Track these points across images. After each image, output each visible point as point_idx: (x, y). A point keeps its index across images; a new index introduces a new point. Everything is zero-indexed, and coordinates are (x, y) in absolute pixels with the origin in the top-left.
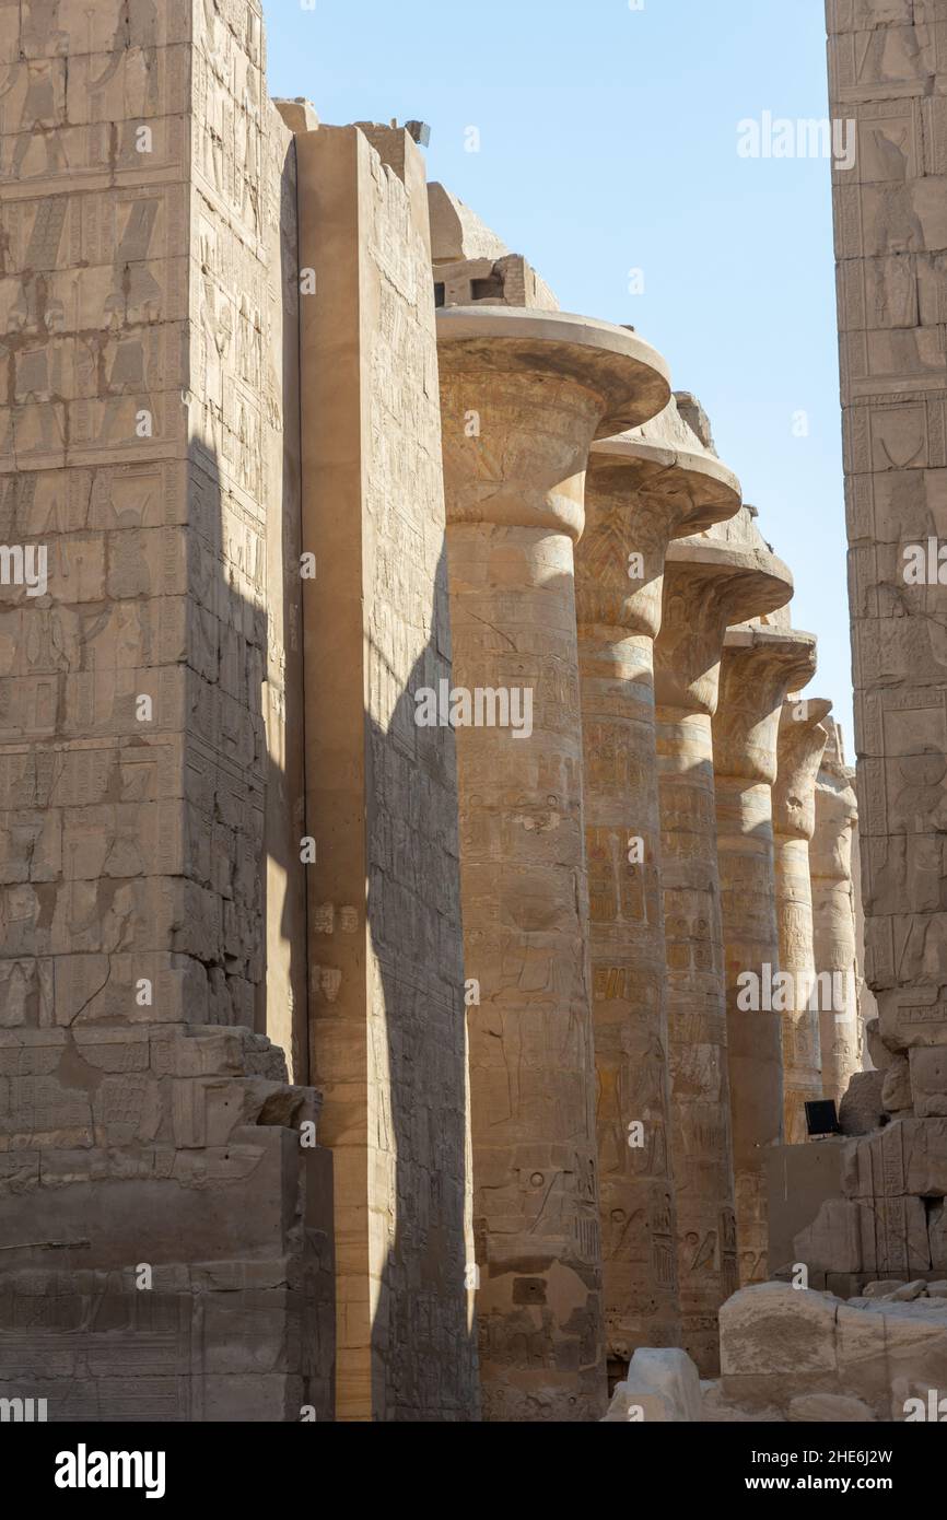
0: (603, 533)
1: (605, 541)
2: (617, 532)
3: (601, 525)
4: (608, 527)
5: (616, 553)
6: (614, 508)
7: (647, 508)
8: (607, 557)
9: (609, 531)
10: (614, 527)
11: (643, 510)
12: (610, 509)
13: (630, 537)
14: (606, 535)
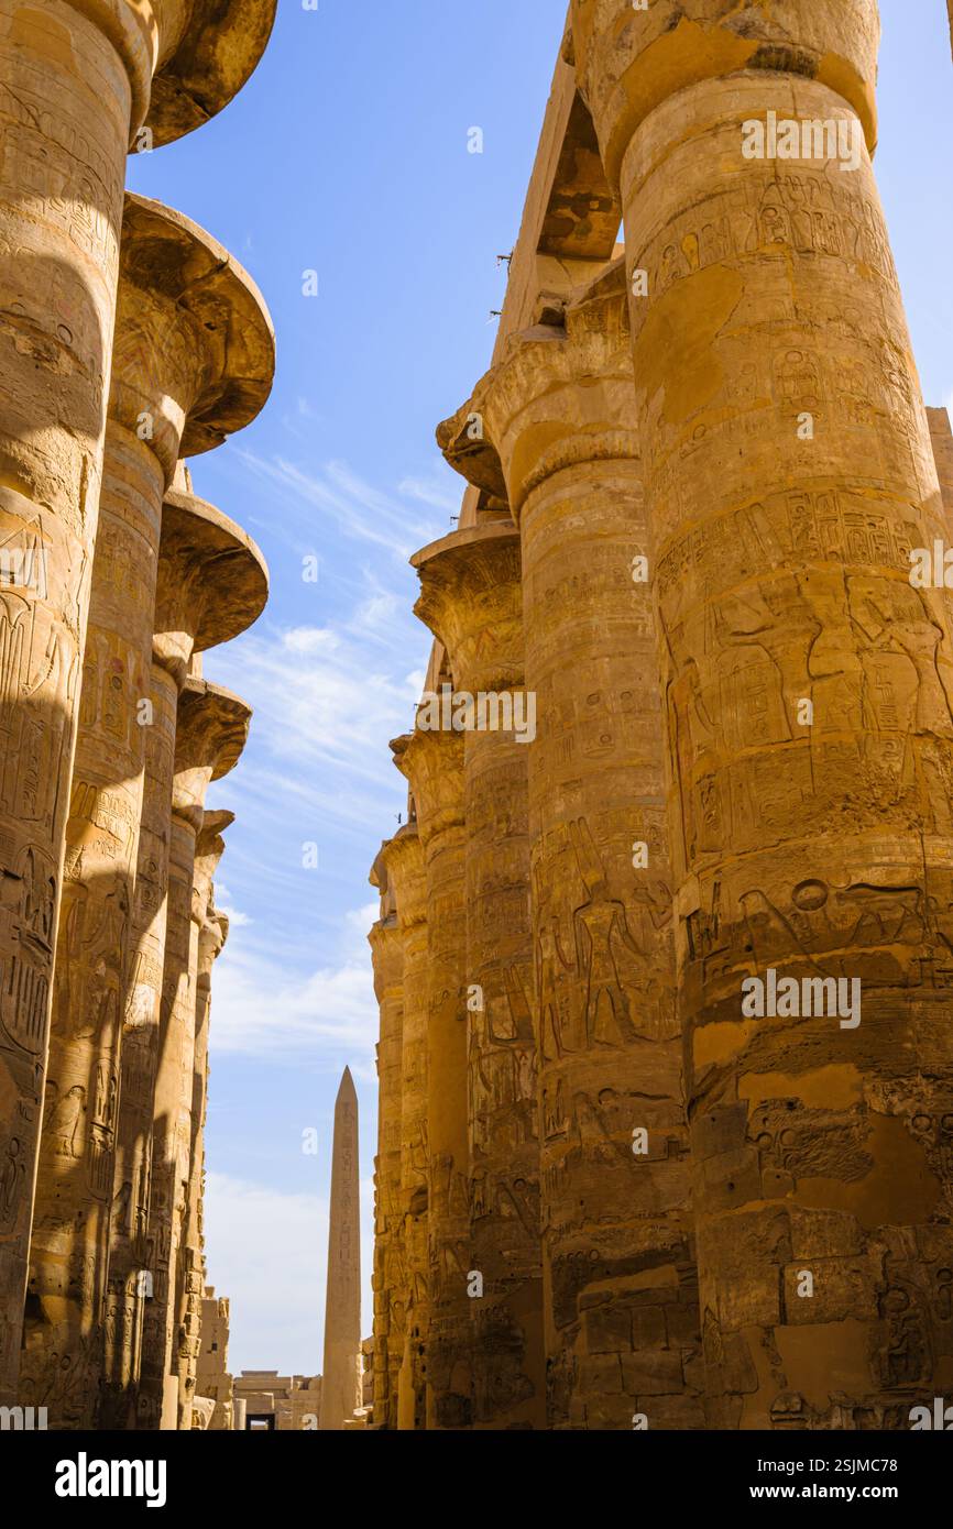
0: (132, 330)
1: (133, 338)
2: (148, 336)
3: (131, 320)
4: (138, 326)
5: (143, 356)
6: (147, 309)
7: (180, 329)
8: (133, 355)
9: (139, 331)
10: (144, 328)
11: (178, 329)
12: (143, 307)
13: (160, 349)
14: (133, 333)
